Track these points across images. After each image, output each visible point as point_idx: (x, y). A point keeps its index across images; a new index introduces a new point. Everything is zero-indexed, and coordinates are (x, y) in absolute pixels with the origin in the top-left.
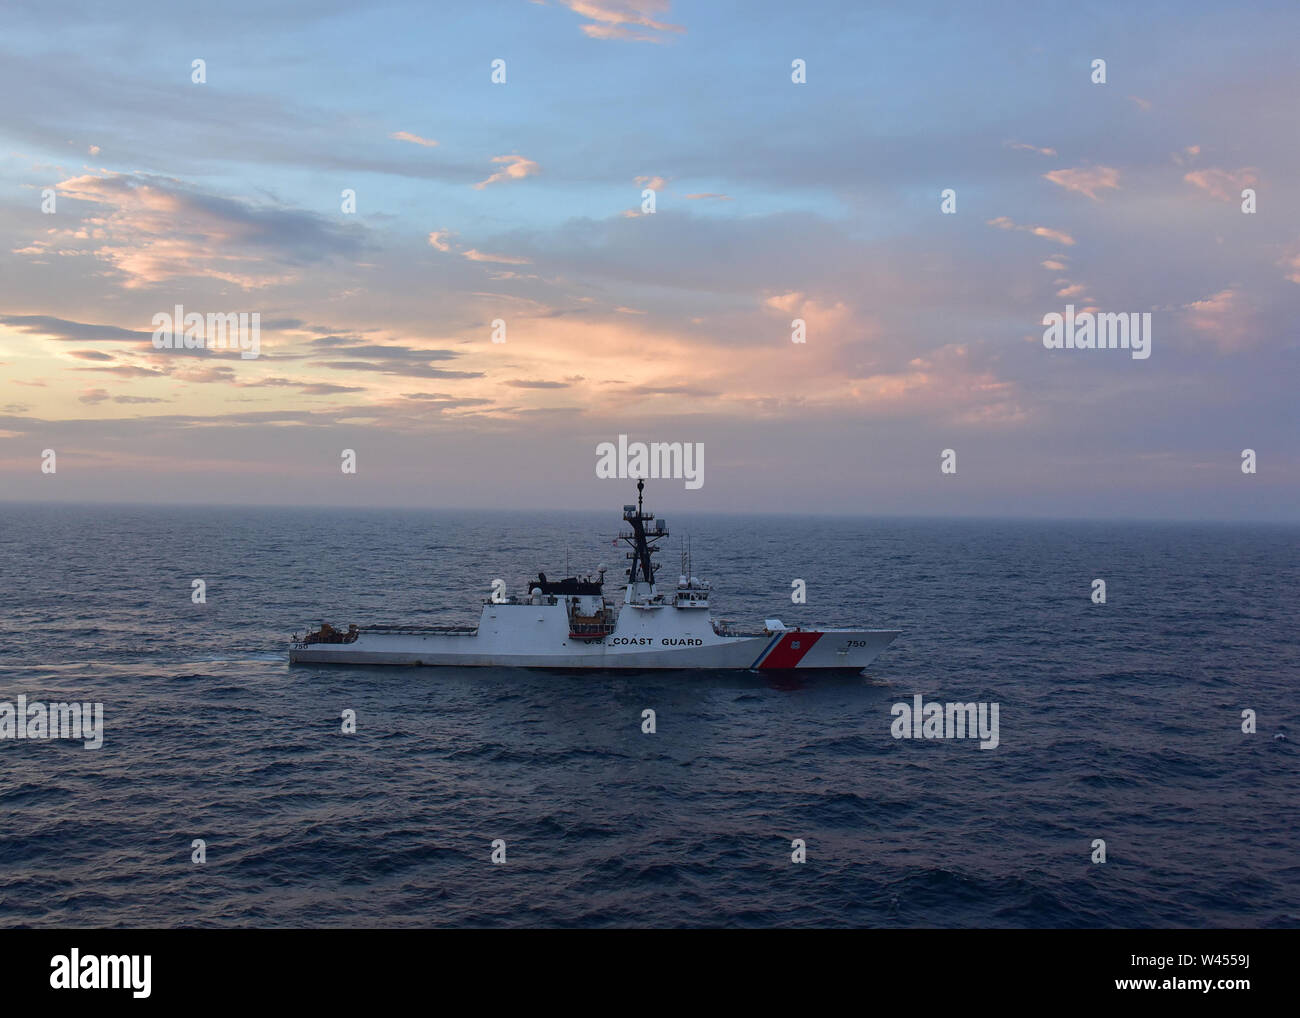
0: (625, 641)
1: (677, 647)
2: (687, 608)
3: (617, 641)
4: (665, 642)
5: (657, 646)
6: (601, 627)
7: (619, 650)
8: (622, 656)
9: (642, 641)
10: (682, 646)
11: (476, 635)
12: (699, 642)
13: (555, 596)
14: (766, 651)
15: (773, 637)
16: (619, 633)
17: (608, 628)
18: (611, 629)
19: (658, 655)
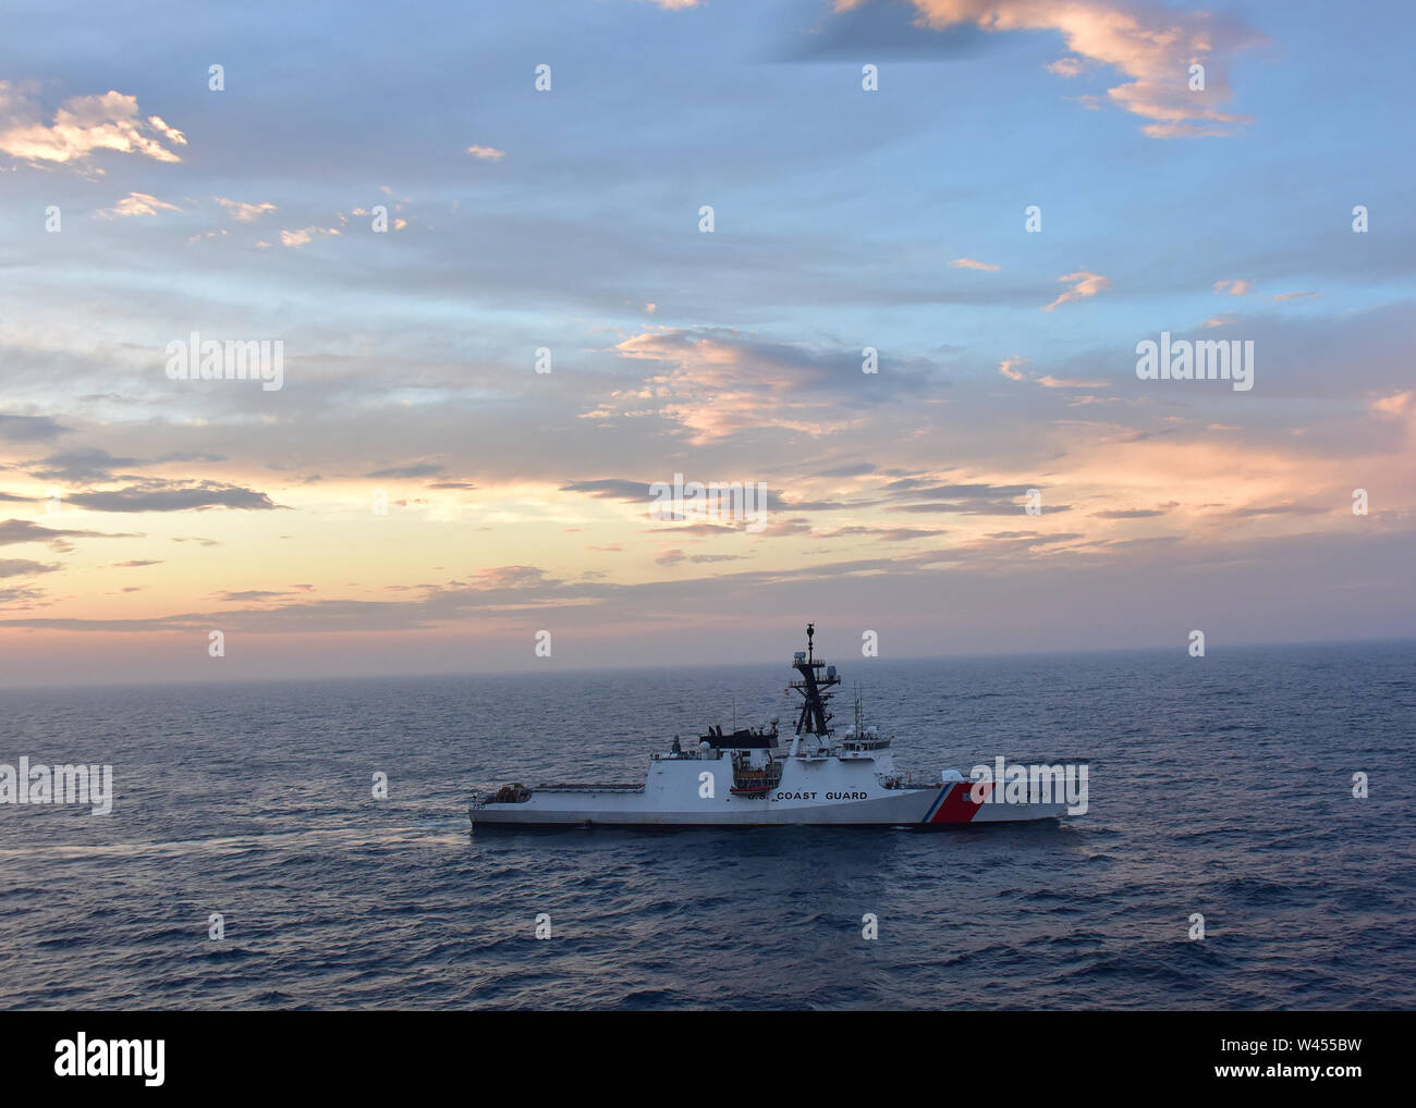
0: (789, 796)
1: (841, 801)
2: (851, 760)
3: (781, 796)
4: (829, 796)
5: (821, 801)
6: (765, 781)
7: (783, 805)
8: (785, 811)
9: (806, 796)
10: (847, 801)
11: (642, 792)
12: (863, 796)
13: (721, 750)
14: (935, 804)
15: (942, 789)
16: (783, 787)
17: (771, 782)
18: (776, 783)
19: (823, 810)
